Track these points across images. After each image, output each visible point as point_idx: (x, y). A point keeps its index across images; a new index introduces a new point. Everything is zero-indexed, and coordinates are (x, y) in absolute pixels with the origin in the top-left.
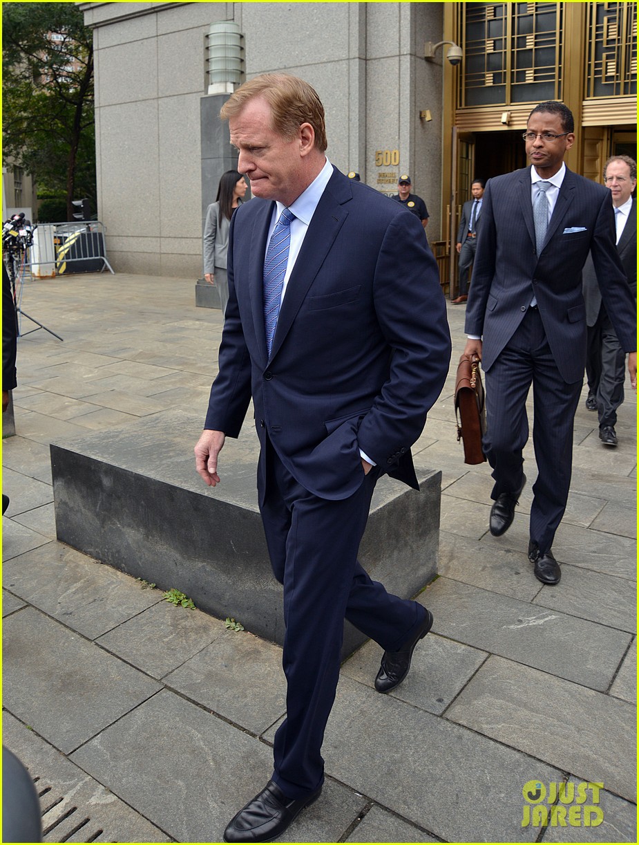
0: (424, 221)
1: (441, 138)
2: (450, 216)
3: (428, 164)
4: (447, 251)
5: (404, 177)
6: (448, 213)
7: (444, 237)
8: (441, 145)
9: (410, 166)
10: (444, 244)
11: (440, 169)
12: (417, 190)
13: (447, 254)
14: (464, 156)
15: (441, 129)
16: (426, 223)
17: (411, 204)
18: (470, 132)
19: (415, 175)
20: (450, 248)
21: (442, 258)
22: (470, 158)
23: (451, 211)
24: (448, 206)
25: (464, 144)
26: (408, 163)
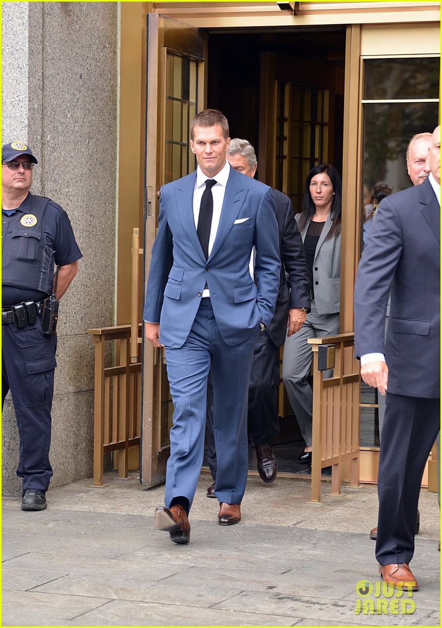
0: (66, 269)
1: (113, 44)
2: (142, 258)
3: (78, 113)
4: (134, 353)
5: (20, 145)
6: (137, 250)
7: (125, 314)
8: (114, 60)
9: (31, 119)
10: (125, 334)
11: (112, 128)
12: (49, 186)
13: (134, 360)
14: (178, 94)
15: (115, 17)
16: (72, 274)
17: (29, 221)
18: (192, 29)
19: (43, 144)
20: (140, 347)
21: (119, 372)
22: (192, 99)
23: (143, 244)
24: (136, 229)
25: (178, 61)
26: (25, 111)
